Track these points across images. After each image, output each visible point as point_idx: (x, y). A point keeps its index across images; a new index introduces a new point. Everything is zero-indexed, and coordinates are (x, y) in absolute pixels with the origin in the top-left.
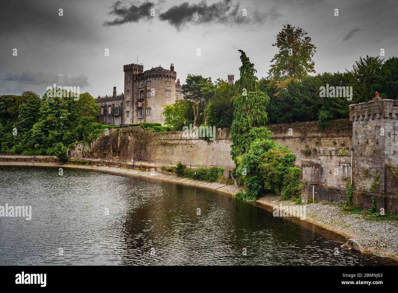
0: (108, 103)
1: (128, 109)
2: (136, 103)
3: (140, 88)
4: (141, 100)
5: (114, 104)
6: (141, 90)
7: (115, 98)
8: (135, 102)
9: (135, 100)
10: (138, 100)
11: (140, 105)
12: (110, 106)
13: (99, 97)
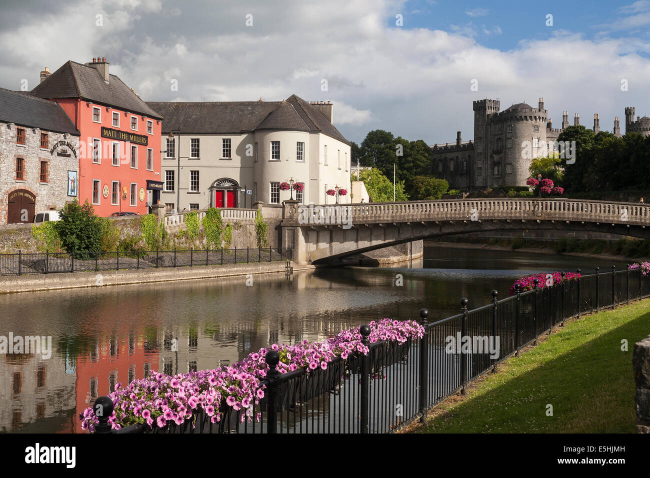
0: (449, 156)
1: (479, 164)
2: (491, 156)
3: (497, 135)
4: (498, 152)
5: (457, 157)
6: (498, 137)
7: (458, 148)
8: (489, 154)
9: (490, 152)
10: (493, 151)
11: (496, 158)
12: (453, 159)
13: (436, 146)
